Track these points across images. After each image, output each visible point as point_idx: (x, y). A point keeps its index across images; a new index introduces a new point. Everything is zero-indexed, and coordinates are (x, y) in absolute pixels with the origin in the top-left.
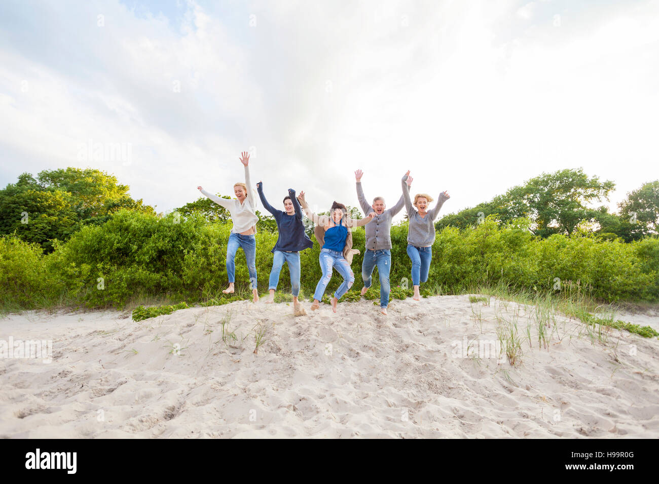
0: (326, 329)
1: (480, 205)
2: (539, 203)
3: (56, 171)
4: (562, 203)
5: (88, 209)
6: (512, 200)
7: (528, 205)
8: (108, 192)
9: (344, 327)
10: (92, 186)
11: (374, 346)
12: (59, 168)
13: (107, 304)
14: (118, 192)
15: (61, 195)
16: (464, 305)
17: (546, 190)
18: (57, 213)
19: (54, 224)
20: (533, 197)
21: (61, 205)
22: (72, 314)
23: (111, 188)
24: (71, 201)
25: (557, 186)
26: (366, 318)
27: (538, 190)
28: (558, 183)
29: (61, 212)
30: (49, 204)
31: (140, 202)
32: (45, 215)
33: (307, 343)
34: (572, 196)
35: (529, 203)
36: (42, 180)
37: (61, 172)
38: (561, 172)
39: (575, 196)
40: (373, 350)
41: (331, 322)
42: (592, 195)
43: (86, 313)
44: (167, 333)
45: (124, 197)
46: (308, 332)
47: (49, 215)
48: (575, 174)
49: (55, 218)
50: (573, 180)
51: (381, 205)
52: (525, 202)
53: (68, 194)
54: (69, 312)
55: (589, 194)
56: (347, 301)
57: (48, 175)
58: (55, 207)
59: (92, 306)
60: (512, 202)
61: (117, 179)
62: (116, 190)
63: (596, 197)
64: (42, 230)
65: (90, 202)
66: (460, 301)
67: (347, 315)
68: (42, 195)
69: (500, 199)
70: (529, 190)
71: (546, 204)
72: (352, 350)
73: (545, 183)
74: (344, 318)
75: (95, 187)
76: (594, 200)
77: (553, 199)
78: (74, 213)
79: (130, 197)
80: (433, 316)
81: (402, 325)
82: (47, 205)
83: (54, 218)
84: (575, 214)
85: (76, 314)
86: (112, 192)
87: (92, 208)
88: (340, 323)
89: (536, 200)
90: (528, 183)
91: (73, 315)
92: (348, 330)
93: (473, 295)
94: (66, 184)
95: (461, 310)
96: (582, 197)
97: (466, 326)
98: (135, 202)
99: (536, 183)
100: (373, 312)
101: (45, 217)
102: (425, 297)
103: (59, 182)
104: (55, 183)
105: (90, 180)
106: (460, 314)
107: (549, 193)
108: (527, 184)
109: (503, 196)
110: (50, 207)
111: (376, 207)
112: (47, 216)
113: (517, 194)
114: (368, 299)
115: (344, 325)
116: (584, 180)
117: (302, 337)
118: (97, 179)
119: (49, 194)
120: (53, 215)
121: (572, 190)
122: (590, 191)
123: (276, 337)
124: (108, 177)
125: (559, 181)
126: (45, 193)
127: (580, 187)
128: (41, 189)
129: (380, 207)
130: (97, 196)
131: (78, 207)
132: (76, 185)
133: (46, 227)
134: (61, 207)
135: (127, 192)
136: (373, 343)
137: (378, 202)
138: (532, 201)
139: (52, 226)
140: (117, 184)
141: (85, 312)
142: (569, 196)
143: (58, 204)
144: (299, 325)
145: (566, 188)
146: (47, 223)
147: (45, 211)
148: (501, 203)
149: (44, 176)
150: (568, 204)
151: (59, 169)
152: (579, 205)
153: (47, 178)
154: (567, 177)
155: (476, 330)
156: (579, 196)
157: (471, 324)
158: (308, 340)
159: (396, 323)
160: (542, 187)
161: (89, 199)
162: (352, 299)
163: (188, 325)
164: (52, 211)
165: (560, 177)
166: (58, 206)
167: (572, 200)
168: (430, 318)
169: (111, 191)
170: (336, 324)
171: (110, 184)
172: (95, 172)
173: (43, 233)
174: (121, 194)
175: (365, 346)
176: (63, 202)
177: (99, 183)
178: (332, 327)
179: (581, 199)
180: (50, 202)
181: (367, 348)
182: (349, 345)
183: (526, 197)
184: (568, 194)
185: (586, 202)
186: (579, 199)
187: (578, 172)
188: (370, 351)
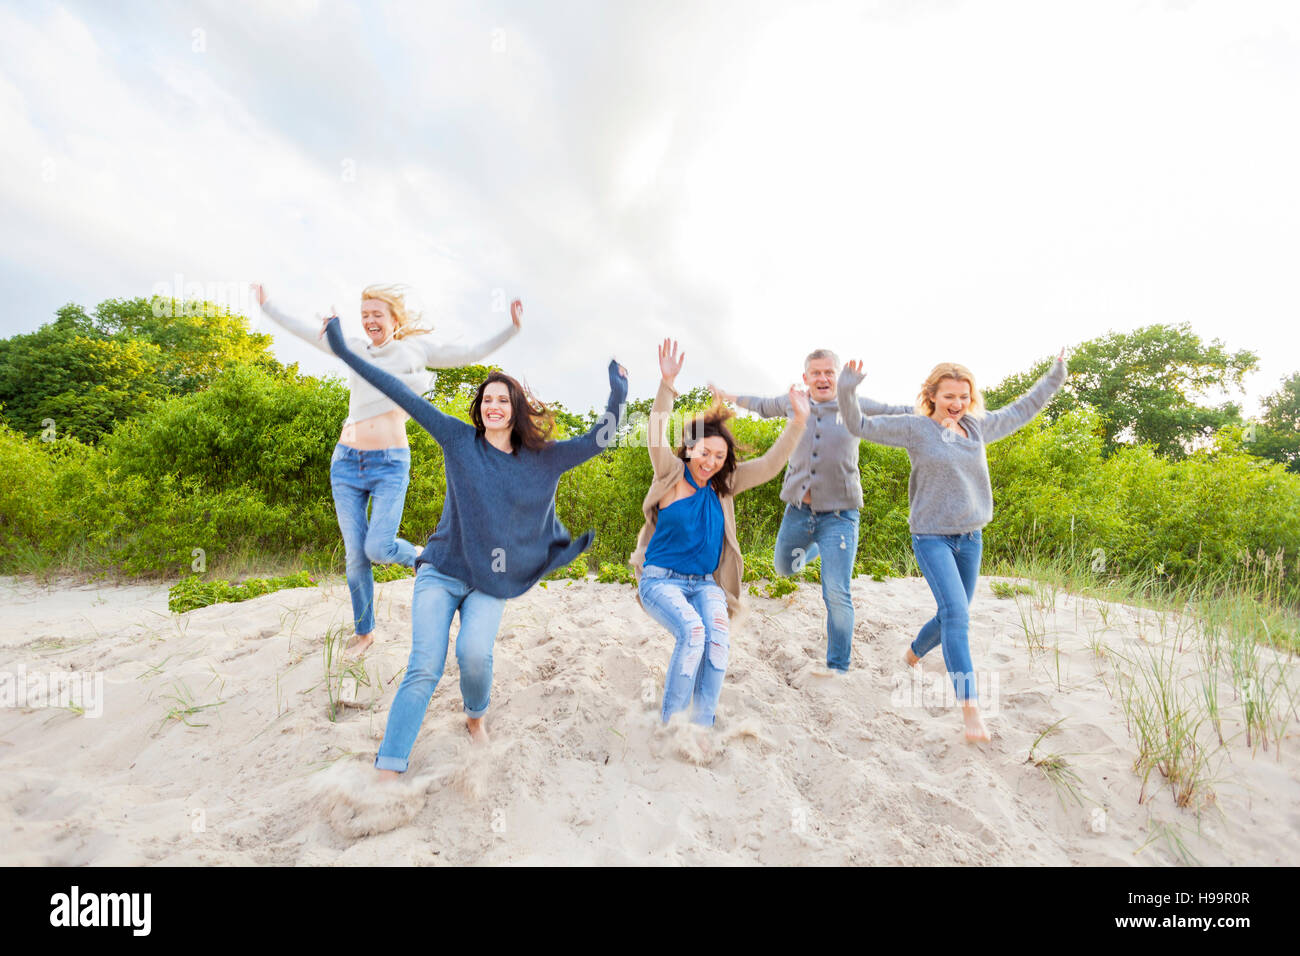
0: (624, 657)
2: (1096, 393)
3: (130, 302)
4: (1141, 395)
5: (191, 379)
7: (1076, 396)
8: (231, 347)
10: (202, 334)
12: (138, 296)
13: (169, 570)
14: (250, 348)
15: (139, 349)
17: (1113, 366)
18: (128, 385)
19: (119, 405)
20: (1086, 380)
21: (136, 369)
23: (237, 338)
24: (158, 362)
25: (1137, 359)
27: (1096, 367)
28: (1138, 353)
29: (136, 383)
30: (112, 366)
31: (293, 368)
32: (103, 387)
33: (565, 699)
34: (1167, 379)
35: (1077, 392)
36: (103, 319)
37: (140, 305)
38: (1145, 331)
39: (1173, 381)
41: (641, 640)
42: (1209, 380)
43: (121, 588)
44: (192, 656)
45: (262, 357)
46: (574, 667)
47: (112, 388)
48: (1174, 335)
49: (123, 393)
50: (1171, 347)
51: (828, 373)
52: (1068, 389)
53: (154, 347)
54: (83, 584)
55: (1202, 376)
57: (117, 310)
58: (123, 371)
59: (136, 572)
61: (249, 322)
62: (246, 342)
63: (1218, 383)
64: (96, 415)
65: (197, 364)
68: (100, 349)
69: (1017, 382)
70: (1077, 366)
71: (1112, 394)
73: (1114, 353)
75: (207, 335)
76: (1214, 389)
77: (1127, 385)
78: (162, 386)
79: (274, 358)
82: (109, 367)
83: (118, 394)
84: (1173, 417)
85: (99, 587)
86: (239, 348)
87: (198, 377)
89: (1091, 386)
90: (1078, 352)
93: (1000, 580)
94: (150, 329)
96: (1187, 382)
97: (1006, 665)
98: (285, 368)
99: (1094, 351)
100: (751, 615)
101: (104, 391)
102: (877, 579)
103: (135, 325)
104: (129, 326)
105: (198, 322)
107: (1120, 373)
108: (1074, 353)
109: (1024, 377)
110: (113, 372)
111: (813, 379)
112: (107, 390)
116: (1192, 347)
117: (557, 682)
118: (210, 320)
119: (114, 346)
120: (119, 387)
121: (1168, 368)
122: (1204, 371)
124: (231, 316)
125: (1141, 349)
126: (107, 344)
127: (1184, 360)
128: (100, 334)
129: (824, 378)
130: (210, 354)
131: (172, 375)
132: (170, 331)
133: (104, 412)
134: (135, 373)
135: (268, 349)
137: (818, 364)
138: (1082, 389)
139: (116, 408)
140: (250, 331)
141: (117, 585)
142: (1159, 381)
143: (130, 367)
145: (1155, 363)
146: (105, 403)
147: (103, 380)
149: (110, 312)
150: (1157, 395)
151: (136, 299)
152: (1181, 399)
153: (114, 315)
154: (1159, 340)
155: (1040, 680)
156: (1181, 381)
157: (1021, 661)
158: (569, 693)
159: (813, 646)
160: (1104, 360)
161: (193, 359)
163: (262, 635)
164: (116, 381)
165: (1144, 340)
166: (130, 371)
167: (1167, 388)
169: (237, 344)
171: (235, 330)
173: (98, 422)
174: (257, 352)
176: (141, 363)
177: (215, 328)
179: (1185, 388)
180: (114, 361)
184: (1159, 375)
185: (1196, 393)
186: (1181, 387)
187: (1182, 330)
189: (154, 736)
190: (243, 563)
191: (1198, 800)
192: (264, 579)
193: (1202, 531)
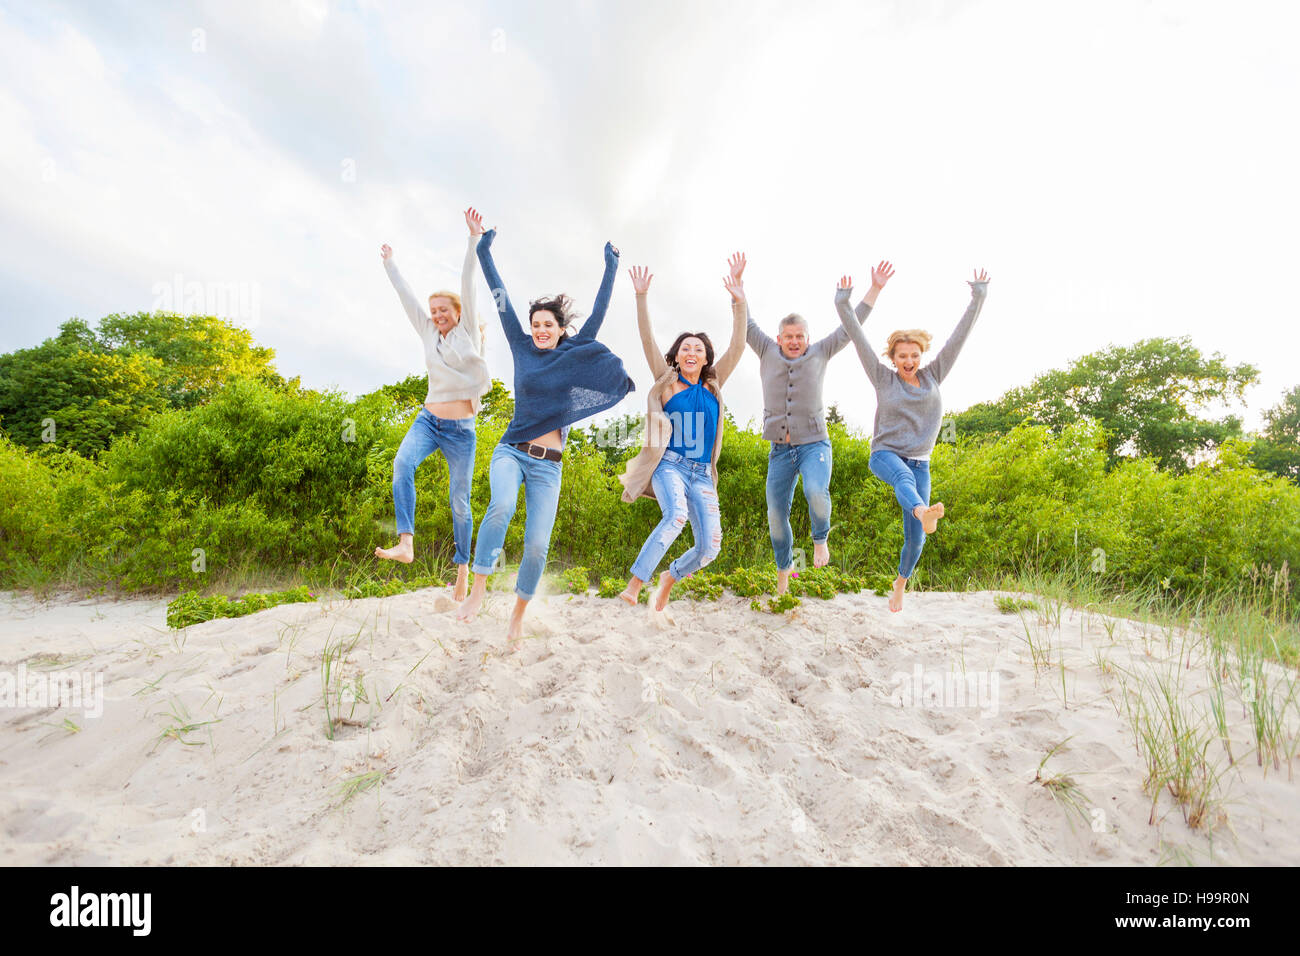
0: (625, 674)
1: (977, 407)
2: (1098, 406)
3: (133, 317)
4: (1143, 408)
5: (193, 393)
6: (1044, 397)
7: (1077, 409)
8: (234, 361)
9: (674, 669)
10: (205, 348)
11: (755, 732)
12: (142, 310)
14: (252, 362)
15: (142, 364)
16: (987, 619)
17: (1114, 379)
18: (130, 399)
19: (122, 419)
20: (1087, 393)
21: (138, 383)
22: (88, 602)
23: (239, 351)
24: (160, 376)
25: (1137, 372)
26: (734, 644)
27: (1097, 380)
28: (1139, 366)
29: (139, 397)
30: (115, 380)
31: (295, 381)
32: (105, 401)
33: (565, 716)
34: (1168, 393)
35: (1078, 405)
36: (106, 333)
37: (144, 319)
38: (1145, 344)
39: (1174, 395)
40: (751, 748)
41: (642, 656)
42: (1210, 393)
43: (119, 603)
44: (189, 673)
45: (264, 371)
46: (574, 684)
47: (114, 402)
48: (1175, 348)
49: (126, 407)
50: (1172, 360)
51: (799, 336)
52: (1068, 402)
53: (156, 361)
54: (82, 599)
55: (1203, 389)
56: (689, 597)
57: (120, 324)
58: (125, 385)
59: (135, 586)
60: (1042, 403)
61: (252, 336)
62: (248, 356)
63: (1219, 396)
64: (98, 430)
65: (200, 378)
66: (973, 608)
67: (686, 635)
68: (103, 363)
69: (1018, 395)
70: (1078, 379)
71: (1113, 407)
72: (692, 743)
73: (1114, 366)
74: (678, 643)
75: (210, 349)
76: (1216, 401)
77: (1128, 398)
78: (164, 400)
79: (276, 372)
80: (914, 647)
81: (830, 670)
82: (111, 381)
83: (121, 408)
84: (1175, 430)
85: (98, 602)
86: (242, 362)
87: (200, 391)
88: (664, 660)
89: (1092, 399)
90: (1078, 365)
91: (89, 605)
92: (686, 680)
93: (1005, 595)
94: (154, 343)
95: (984, 633)
96: (1188, 395)
97: (1012, 681)
98: (287, 382)
99: (1094, 364)
100: (753, 630)
101: (106, 406)
102: (880, 594)
103: (138, 339)
104: (132, 340)
105: (201, 336)
106: (984, 644)
107: (1121, 386)
108: (1074, 366)
109: (1025, 390)
110: (116, 386)
111: (786, 341)
112: (109, 404)
113: (1055, 386)
114: (743, 595)
115: (675, 664)
116: (1193, 361)
117: (557, 699)
118: (213, 335)
119: (117, 360)
120: (121, 402)
121: (1169, 381)
122: (1205, 384)
123: (481, 696)
124: (233, 330)
125: (1141, 362)
126: (109, 358)
127: (1185, 373)
128: (102, 349)
129: (795, 341)
130: (213, 368)
131: (174, 389)
132: (172, 345)
133: (105, 426)
134: (138, 387)
135: (270, 363)
136: (752, 723)
137: (791, 329)
138: (1083, 402)
139: (119, 423)
140: (252, 345)
141: (116, 600)
142: (1160, 394)
143: (132, 381)
144: (555, 659)
145: (1156, 377)
146: (107, 418)
147: (106, 394)
148: (1019, 404)
149: (114, 326)
150: (1158, 408)
151: (140, 313)
152: (1182, 412)
153: (118, 330)
154: (1159, 353)
155: (1046, 697)
156: (1182, 394)
157: (1026, 677)
158: (569, 710)
159: (816, 662)
160: (1105, 373)
161: (196, 373)
162: (703, 593)
163: (260, 651)
164: (118, 395)
165: (1145, 353)
166: (132, 385)
167: (1168, 401)
168: (906, 653)
169: (239, 359)
170: (654, 659)
171: (236, 342)
172: (210, 319)
174: (259, 366)
175: (728, 733)
176: (143, 377)
177: (217, 342)
178: (642, 669)
179: (1187, 401)
180: (117, 375)
181: (735, 738)
182: (683, 727)
183: (1071, 392)
184: (1160, 388)
185: (1197, 406)
186: (1182, 401)
187: (1182, 344)
188: (744, 749)
189: (148, 755)
190: (242, 577)
191: (1210, 821)
192: (264, 595)
193: (1206, 545)
